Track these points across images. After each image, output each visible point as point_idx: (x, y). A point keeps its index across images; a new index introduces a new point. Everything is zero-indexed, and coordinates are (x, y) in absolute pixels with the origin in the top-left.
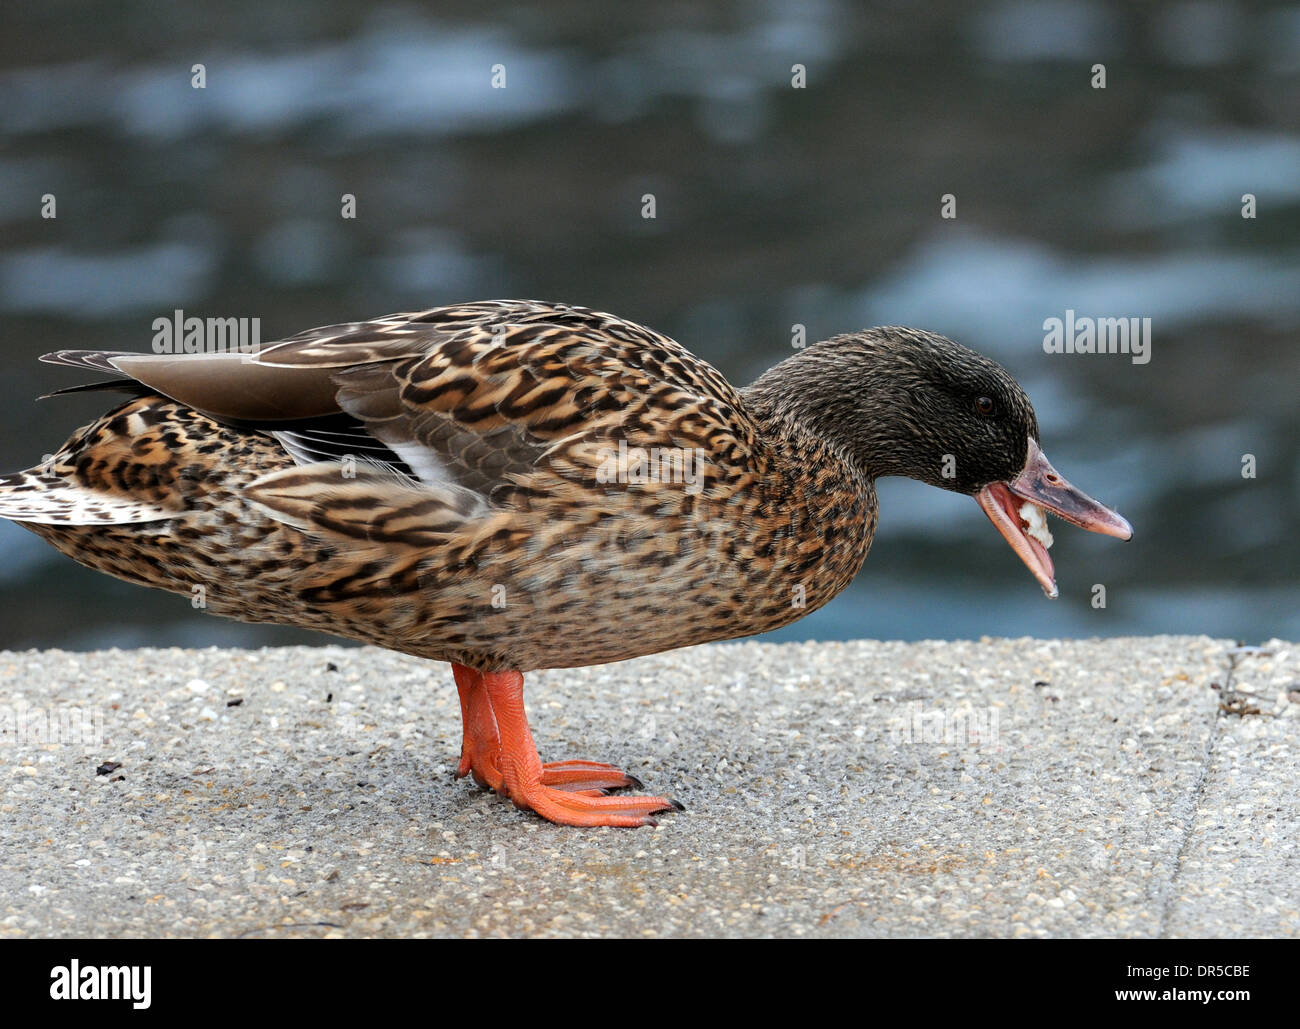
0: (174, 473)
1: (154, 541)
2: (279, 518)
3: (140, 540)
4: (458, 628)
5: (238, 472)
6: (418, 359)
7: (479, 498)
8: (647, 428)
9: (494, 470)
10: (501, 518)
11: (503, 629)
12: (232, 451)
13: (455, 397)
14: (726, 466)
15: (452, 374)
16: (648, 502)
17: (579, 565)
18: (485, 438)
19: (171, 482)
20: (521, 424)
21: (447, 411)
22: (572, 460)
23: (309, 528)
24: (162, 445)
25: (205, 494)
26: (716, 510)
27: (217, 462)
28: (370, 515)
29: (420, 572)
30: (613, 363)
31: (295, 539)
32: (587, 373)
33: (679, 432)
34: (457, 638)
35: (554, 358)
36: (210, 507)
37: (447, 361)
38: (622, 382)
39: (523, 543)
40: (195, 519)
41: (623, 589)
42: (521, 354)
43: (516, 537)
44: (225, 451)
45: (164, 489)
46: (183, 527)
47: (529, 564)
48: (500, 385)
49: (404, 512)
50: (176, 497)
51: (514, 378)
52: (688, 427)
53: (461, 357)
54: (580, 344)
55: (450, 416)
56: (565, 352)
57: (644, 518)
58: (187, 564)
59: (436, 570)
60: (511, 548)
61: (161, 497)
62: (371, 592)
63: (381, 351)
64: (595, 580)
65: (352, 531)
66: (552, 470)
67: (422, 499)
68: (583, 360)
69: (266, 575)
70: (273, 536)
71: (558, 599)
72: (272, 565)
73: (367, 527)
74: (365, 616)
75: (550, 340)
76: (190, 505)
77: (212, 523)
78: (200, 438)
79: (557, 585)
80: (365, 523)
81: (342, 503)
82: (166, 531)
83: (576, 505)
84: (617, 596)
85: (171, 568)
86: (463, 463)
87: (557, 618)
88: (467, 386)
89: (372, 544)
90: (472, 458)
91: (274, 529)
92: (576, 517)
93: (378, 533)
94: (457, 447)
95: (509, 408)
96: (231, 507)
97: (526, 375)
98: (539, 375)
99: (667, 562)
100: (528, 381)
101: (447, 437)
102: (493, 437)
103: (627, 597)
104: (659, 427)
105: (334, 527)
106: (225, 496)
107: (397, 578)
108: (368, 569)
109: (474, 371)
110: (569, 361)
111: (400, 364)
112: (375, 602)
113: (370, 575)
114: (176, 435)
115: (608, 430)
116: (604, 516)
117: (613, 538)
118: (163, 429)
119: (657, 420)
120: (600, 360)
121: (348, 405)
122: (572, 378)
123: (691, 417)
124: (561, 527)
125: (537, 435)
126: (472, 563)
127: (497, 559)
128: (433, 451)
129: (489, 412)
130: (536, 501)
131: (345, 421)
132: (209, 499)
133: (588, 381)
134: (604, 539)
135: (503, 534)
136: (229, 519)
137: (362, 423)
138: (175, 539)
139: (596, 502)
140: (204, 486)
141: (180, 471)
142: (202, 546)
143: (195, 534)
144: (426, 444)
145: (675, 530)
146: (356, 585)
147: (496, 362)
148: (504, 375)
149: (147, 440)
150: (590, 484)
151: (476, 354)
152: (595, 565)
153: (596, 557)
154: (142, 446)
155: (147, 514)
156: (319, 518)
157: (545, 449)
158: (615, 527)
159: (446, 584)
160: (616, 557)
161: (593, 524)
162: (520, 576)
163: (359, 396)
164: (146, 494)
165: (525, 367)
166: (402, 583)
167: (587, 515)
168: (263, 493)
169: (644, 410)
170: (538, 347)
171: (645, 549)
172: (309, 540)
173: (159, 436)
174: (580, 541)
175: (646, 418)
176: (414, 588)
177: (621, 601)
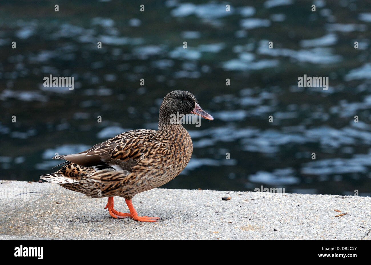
0: (79, 174)
1: (76, 185)
2: (95, 181)
3: (74, 185)
4: (127, 193)
5: (89, 174)
6: (113, 150)
7: (127, 171)
8: (152, 154)
9: (129, 167)
10: (131, 174)
11: (134, 191)
12: (88, 171)
13: (120, 156)
14: (167, 156)
15: (119, 152)
16: (156, 167)
17: (146, 179)
18: (126, 162)
19: (79, 176)
20: (132, 158)
21: (119, 159)
22: (142, 163)
23: (100, 182)
24: (77, 170)
25: (84, 178)
26: (169, 164)
27: (86, 172)
28: (110, 177)
29: (119, 185)
30: (146, 143)
31: (98, 184)
32: (141, 146)
33: (157, 153)
34: (127, 194)
35: (135, 145)
36: (85, 180)
37: (117, 150)
38: (148, 146)
39: (135, 178)
40: (82, 182)
41: (154, 180)
42: (130, 146)
43: (134, 177)
44: (87, 170)
45: (78, 177)
46: (81, 183)
47: (137, 181)
48: (127, 153)
49: (115, 176)
50: (80, 178)
51: (129, 151)
52: (158, 152)
53: (120, 149)
54: (139, 141)
55: (120, 159)
56: (137, 143)
57: (156, 169)
58: (81, 189)
59: (122, 184)
60: (133, 179)
61: (77, 178)
62: (112, 189)
63: (107, 150)
64: (149, 181)
65: (107, 180)
66: (139, 165)
67: (118, 173)
68: (140, 144)
69: (94, 191)
70: (95, 184)
71: (143, 185)
72: (95, 189)
73: (110, 179)
74: (112, 194)
75: (134, 142)
76: (82, 179)
77: (85, 182)
78: (83, 169)
79: (142, 183)
80: (109, 179)
81: (105, 176)
82: (78, 184)
83: (143, 170)
84: (154, 181)
85: (79, 189)
86: (124, 166)
87: (143, 187)
88: (121, 154)
89: (111, 182)
90: (125, 165)
91: (95, 183)
92: (144, 172)
93: (111, 180)
94: (122, 164)
95: (130, 156)
96: (88, 180)
97: (131, 150)
98: (134, 149)
99: (162, 174)
100: (132, 151)
101: (120, 163)
102: (128, 161)
103: (155, 181)
104: (154, 153)
105: (105, 180)
106: (87, 178)
107: (116, 186)
108: (111, 186)
109: (122, 151)
110: (138, 145)
111: (110, 152)
112: (113, 191)
113: (112, 187)
114: (79, 169)
115: (146, 156)
116: (148, 171)
117: (151, 174)
118: (76, 168)
119: (153, 152)
120: (143, 143)
121: (103, 160)
122: (139, 148)
123: (159, 150)
124: (142, 174)
125: (135, 159)
126: (127, 182)
127: (131, 181)
128: (118, 165)
129: (126, 157)
130: (136, 170)
131: (103, 163)
132: (85, 178)
133: (142, 148)
134: (149, 174)
135: (132, 177)
136: (88, 181)
137: (106, 163)
138: (79, 185)
139: (147, 169)
140: (84, 176)
141: (80, 174)
142: (83, 186)
143: (82, 184)
144: (117, 164)
145: (162, 170)
146: (110, 189)
147: (126, 149)
148: (128, 150)
149: (74, 170)
150: (145, 166)
151: (122, 148)
152: (148, 178)
153: (148, 177)
154: (73, 170)
155: (75, 181)
156: (102, 180)
157: (137, 161)
158: (151, 172)
159: (123, 186)
160: (152, 176)
161: (147, 172)
162: (135, 183)
163: (105, 158)
164: (75, 178)
165: (131, 148)
166: (117, 187)
167: (145, 171)
168: (92, 177)
169: (151, 150)
170: (132, 144)
171: (157, 174)
172: (100, 184)
173: (76, 169)
174: (145, 175)
175: (151, 152)
176: (118, 188)
177: (155, 182)
